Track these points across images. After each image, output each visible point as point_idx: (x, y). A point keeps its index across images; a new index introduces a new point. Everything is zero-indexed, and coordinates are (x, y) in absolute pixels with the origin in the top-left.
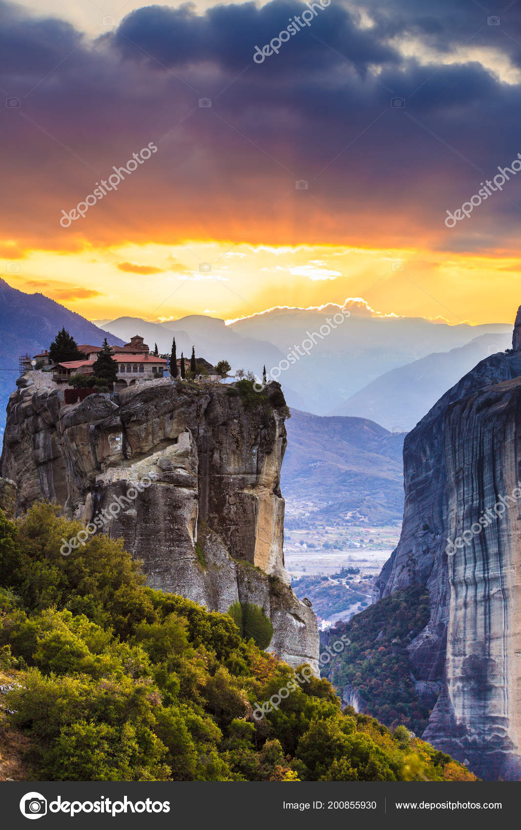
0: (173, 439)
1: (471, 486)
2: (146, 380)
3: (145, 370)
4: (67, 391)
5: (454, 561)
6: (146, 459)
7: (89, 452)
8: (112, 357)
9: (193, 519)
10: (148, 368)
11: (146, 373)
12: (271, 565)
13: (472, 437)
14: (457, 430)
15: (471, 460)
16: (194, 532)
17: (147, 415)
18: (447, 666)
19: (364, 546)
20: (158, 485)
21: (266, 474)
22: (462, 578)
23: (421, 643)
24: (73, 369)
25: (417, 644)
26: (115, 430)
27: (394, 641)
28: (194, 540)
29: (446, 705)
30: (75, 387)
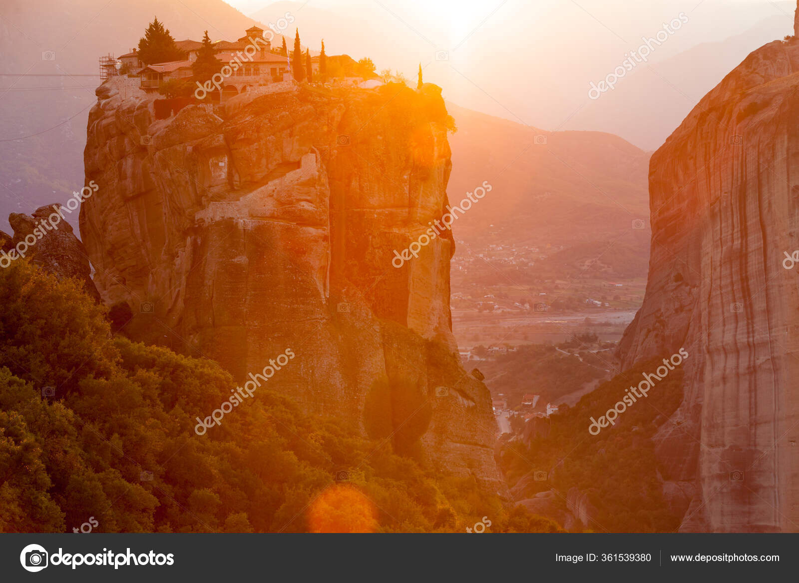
0: (294, 163)
1: (730, 221)
2: (261, 85)
3: (261, 72)
4: (157, 103)
5: (709, 321)
6: (259, 190)
7: (187, 182)
8: (215, 56)
9: (323, 268)
10: (265, 70)
11: (261, 76)
12: (432, 327)
13: (731, 155)
14: (712, 145)
15: (730, 186)
16: (325, 285)
17: (258, 132)
18: (701, 460)
19: (607, 305)
20: (276, 223)
21: (422, 207)
22: (720, 344)
23: (671, 431)
24: (166, 73)
25: (665, 433)
26: (216, 152)
27: (635, 429)
28: (324, 295)
29: (700, 512)
30: (168, 96)
